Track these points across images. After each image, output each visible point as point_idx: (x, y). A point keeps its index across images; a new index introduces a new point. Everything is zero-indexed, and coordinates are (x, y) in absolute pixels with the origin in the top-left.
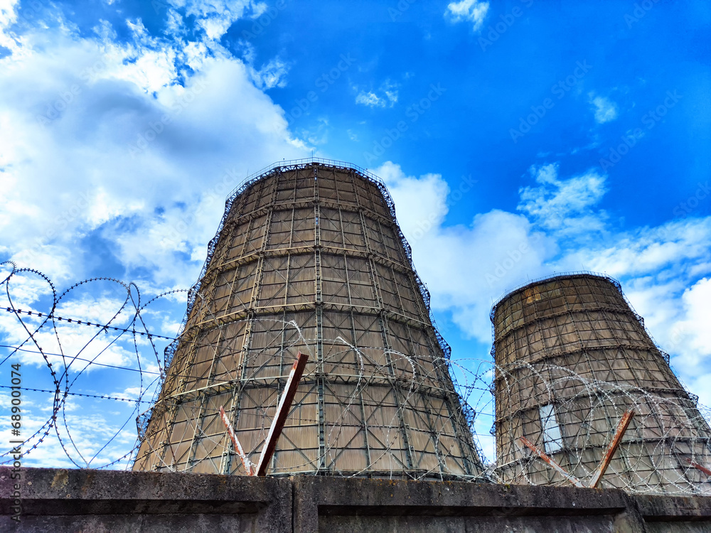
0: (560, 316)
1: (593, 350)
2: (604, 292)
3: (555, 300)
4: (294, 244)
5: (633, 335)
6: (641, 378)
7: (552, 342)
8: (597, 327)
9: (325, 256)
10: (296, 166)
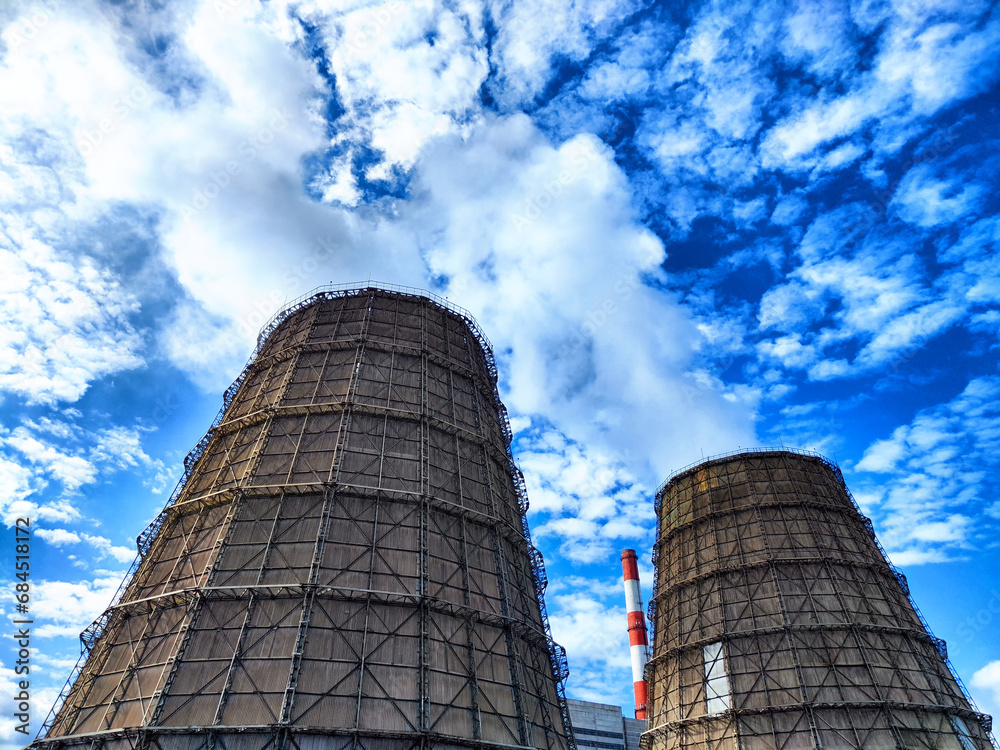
0: (743, 511)
1: (784, 564)
2: (811, 478)
3: (738, 488)
4: (320, 400)
5: (849, 545)
6: (853, 609)
7: (727, 549)
8: (795, 529)
9: (358, 418)
10: (346, 292)
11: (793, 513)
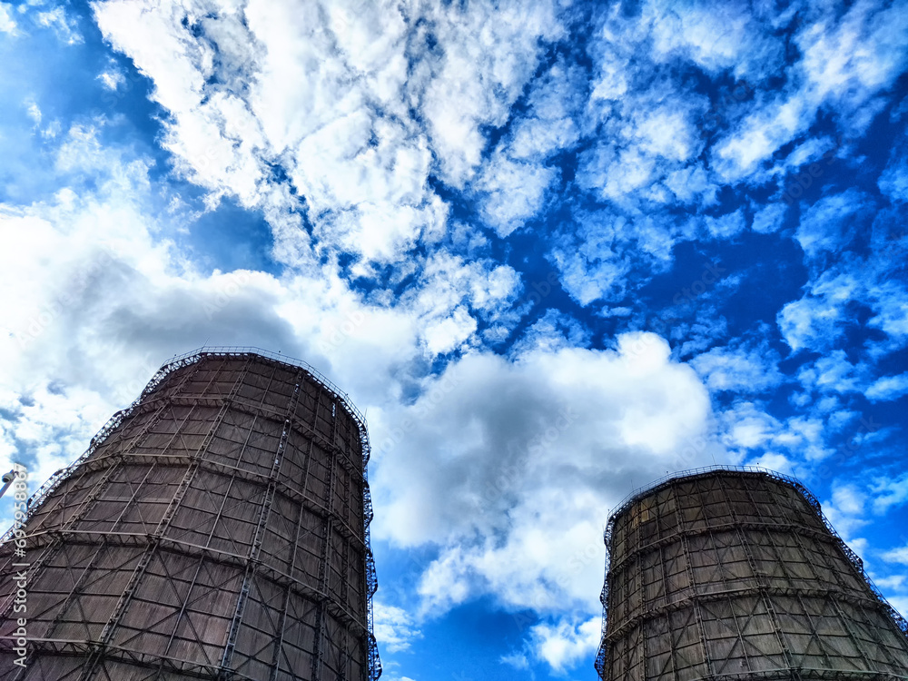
0: (671, 544)
1: (713, 600)
2: (754, 497)
3: (667, 519)
5: (800, 570)
6: (798, 650)
7: (654, 590)
8: (728, 558)
11: (726, 539)
